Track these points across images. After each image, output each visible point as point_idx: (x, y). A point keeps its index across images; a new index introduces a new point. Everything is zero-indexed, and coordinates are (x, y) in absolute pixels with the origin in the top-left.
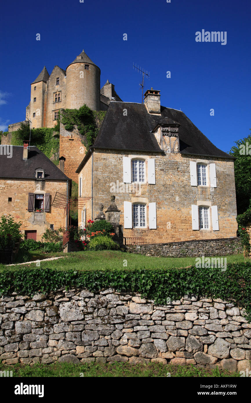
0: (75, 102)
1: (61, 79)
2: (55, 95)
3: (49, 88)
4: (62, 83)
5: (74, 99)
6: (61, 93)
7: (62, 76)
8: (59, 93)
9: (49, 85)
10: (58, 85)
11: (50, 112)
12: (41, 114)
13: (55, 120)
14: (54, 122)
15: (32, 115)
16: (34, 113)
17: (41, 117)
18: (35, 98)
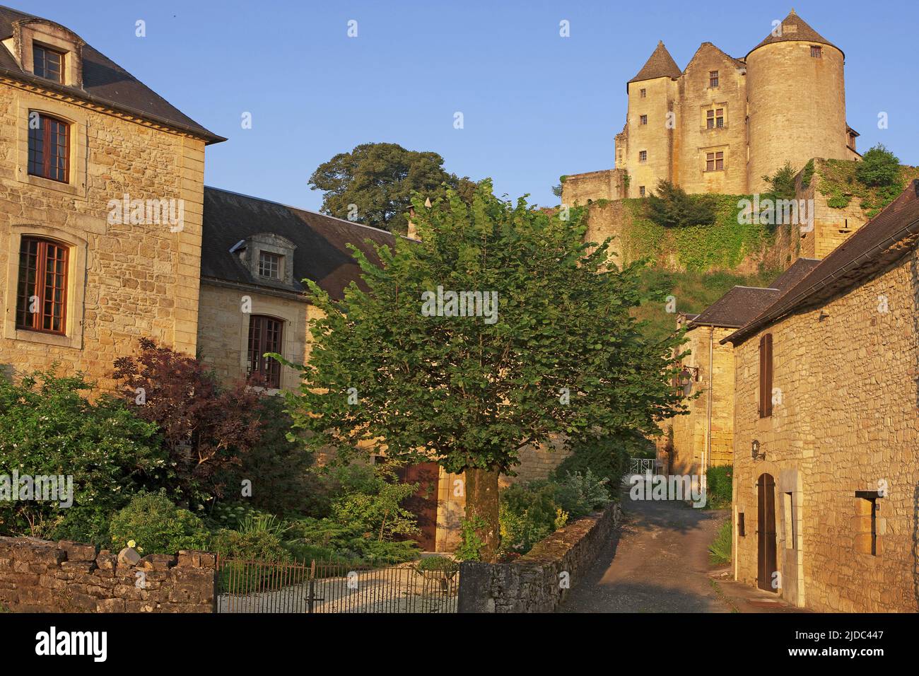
0: (787, 133)
1: (726, 75)
2: (705, 112)
3: (686, 95)
4: (729, 84)
5: (783, 126)
6: (724, 108)
7: (726, 67)
8: (720, 107)
9: (686, 86)
10: (716, 89)
11: (693, 152)
12: (665, 154)
13: (709, 169)
14: (707, 175)
15: (635, 155)
16: (643, 153)
17: (665, 162)
18: (641, 117)
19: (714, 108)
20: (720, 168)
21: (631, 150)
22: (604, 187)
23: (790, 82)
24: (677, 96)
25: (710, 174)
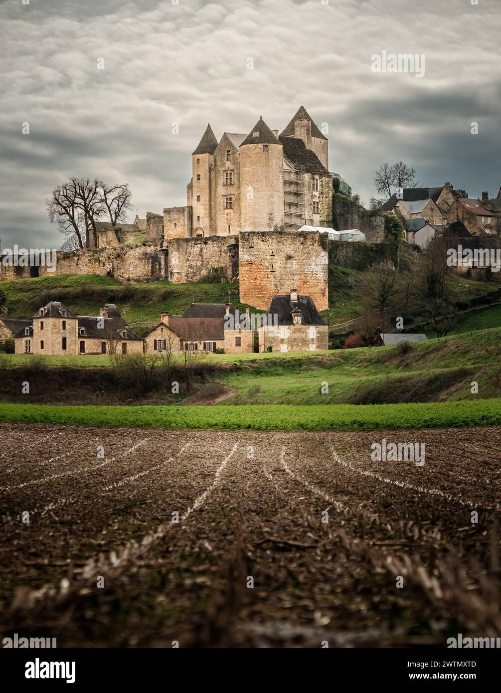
1: (233, 154)
2: (225, 174)
3: (217, 164)
6: (233, 173)
8: (231, 172)
9: (217, 158)
10: (229, 161)
11: (220, 197)
12: (207, 199)
13: (227, 208)
14: (226, 211)
15: (195, 198)
16: (198, 197)
17: (207, 203)
18: (198, 175)
19: (229, 172)
20: (231, 208)
21: (194, 195)
22: (182, 217)
23: (254, 167)
24: (213, 164)
25: (227, 210)
